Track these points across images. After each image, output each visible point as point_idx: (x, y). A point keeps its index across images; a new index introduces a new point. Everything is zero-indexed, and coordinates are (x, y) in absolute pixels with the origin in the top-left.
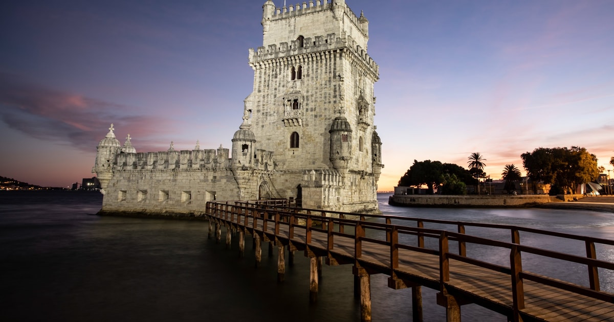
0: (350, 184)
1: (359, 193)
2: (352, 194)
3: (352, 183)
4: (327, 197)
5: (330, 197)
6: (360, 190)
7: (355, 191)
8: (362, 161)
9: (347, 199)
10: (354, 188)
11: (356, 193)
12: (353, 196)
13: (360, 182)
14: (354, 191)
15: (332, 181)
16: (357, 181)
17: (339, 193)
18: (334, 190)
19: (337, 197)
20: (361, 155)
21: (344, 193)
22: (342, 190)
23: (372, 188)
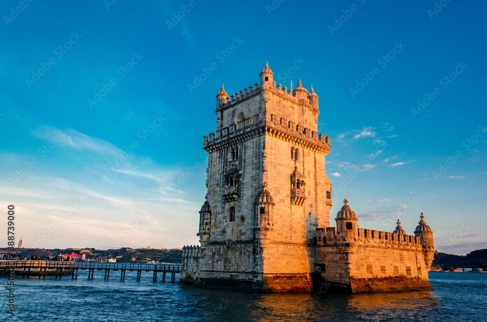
0: (211, 254)
1: (225, 262)
2: (213, 263)
3: (214, 254)
4: (186, 264)
5: (189, 264)
6: (226, 260)
7: (219, 260)
8: (233, 230)
9: (206, 267)
10: (217, 257)
11: (219, 262)
12: (215, 264)
13: (227, 252)
14: (216, 260)
15: (192, 253)
16: (221, 251)
17: (197, 262)
18: (192, 259)
19: (195, 265)
20: (230, 225)
21: (203, 262)
22: (201, 260)
23: (252, 257)
